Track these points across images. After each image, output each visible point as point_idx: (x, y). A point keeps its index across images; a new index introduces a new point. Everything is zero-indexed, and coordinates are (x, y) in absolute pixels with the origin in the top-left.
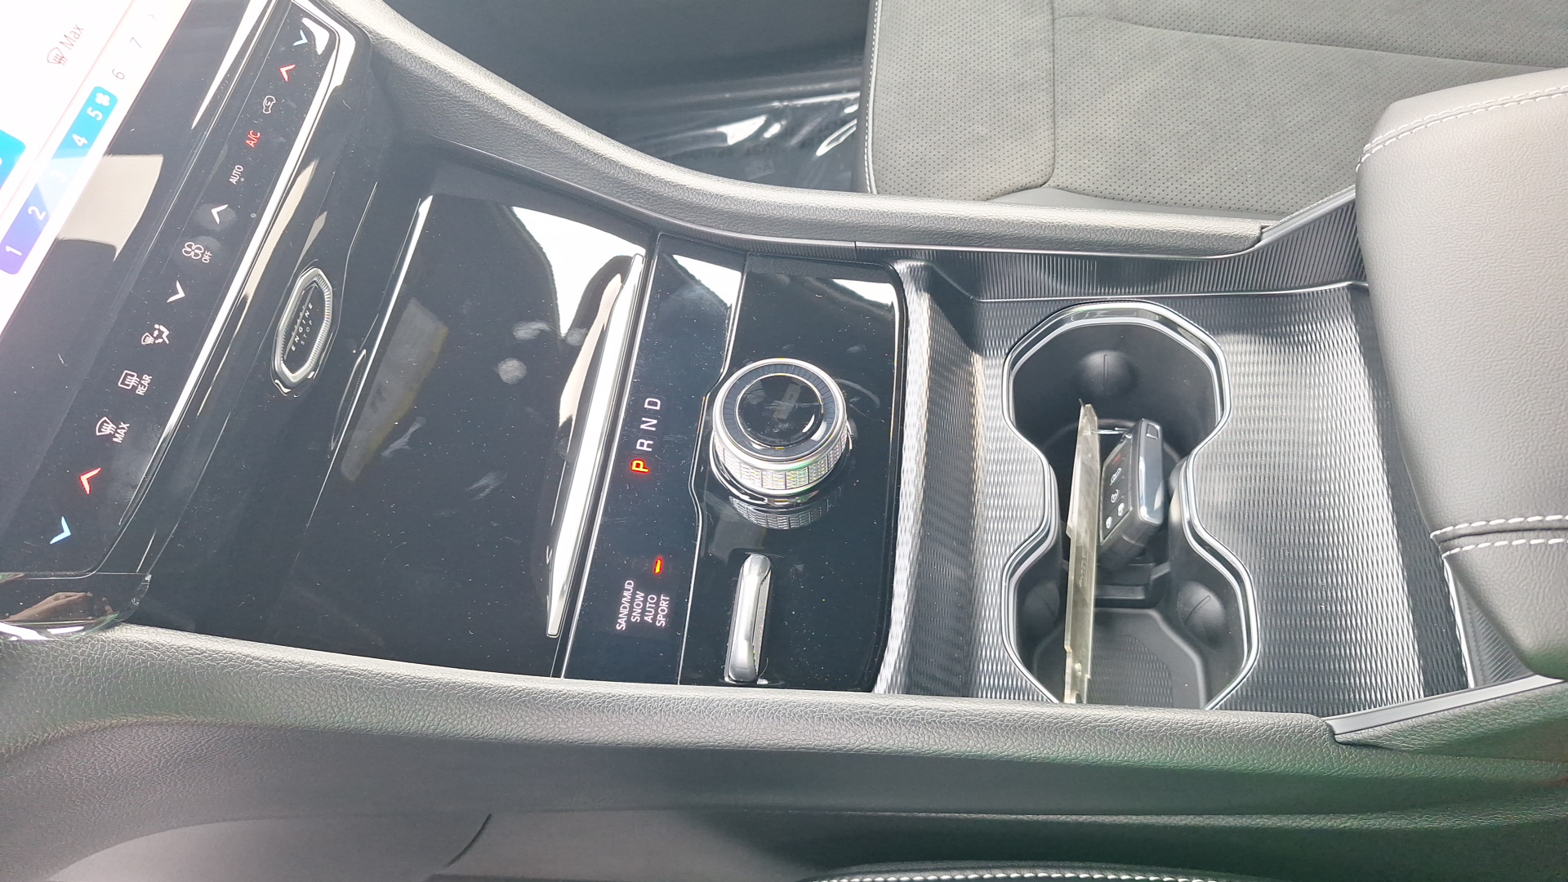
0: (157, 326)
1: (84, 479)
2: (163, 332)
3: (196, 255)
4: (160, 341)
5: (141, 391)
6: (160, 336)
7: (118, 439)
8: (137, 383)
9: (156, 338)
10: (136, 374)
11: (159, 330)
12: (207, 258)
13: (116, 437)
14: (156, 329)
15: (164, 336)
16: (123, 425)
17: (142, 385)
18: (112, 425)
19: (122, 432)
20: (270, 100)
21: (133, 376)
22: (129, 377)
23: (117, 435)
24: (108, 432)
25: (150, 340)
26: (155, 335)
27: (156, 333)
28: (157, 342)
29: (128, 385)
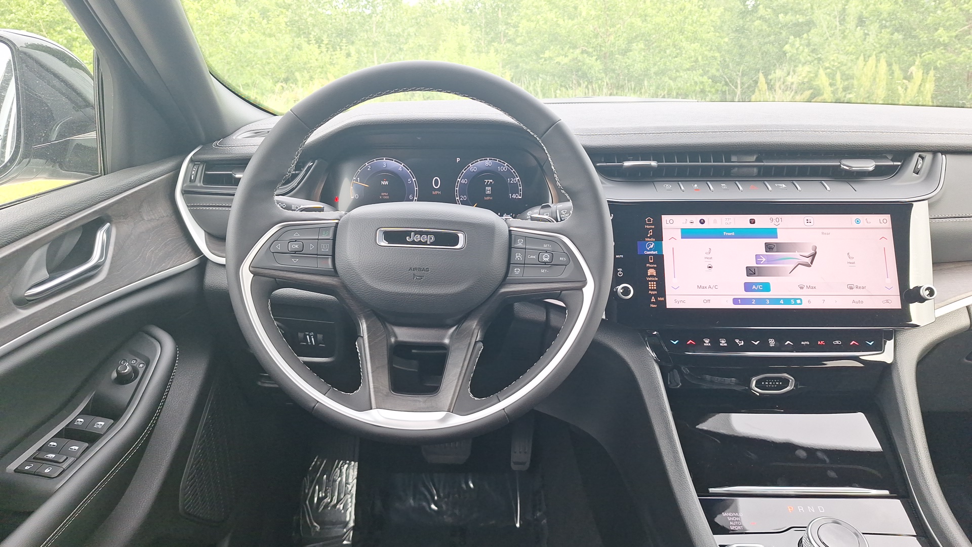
1: (690, 341)
2: (742, 343)
3: (771, 342)
4: (739, 343)
5: (721, 344)
7: (705, 344)
8: (723, 343)
10: (726, 342)
12: (772, 345)
14: (741, 341)
16: (710, 344)
18: (708, 342)
19: (707, 345)
20: (839, 342)
21: (724, 341)
24: (706, 342)
25: (737, 341)
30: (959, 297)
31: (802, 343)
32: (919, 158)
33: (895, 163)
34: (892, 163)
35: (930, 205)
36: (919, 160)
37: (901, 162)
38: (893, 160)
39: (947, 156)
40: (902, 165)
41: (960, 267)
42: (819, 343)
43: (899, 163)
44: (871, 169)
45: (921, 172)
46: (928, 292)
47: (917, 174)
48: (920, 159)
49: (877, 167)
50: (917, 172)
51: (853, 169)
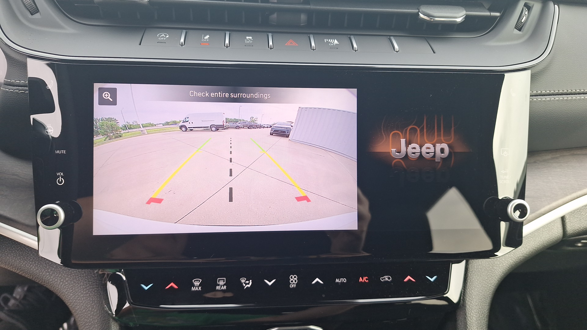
0: (251, 281)
1: (172, 284)
2: (249, 284)
3: (292, 281)
4: (244, 285)
5: (217, 288)
6: (246, 284)
8: (221, 284)
9: (245, 283)
10: (225, 283)
11: (249, 283)
12: (293, 286)
13: (194, 288)
14: (249, 281)
15: (247, 285)
16: (200, 288)
17: (221, 287)
18: (199, 284)
19: (197, 289)
20: (389, 278)
21: (224, 282)
22: (223, 281)
23: (195, 287)
24: (195, 284)
25: (243, 281)
26: (246, 282)
27: (248, 282)
28: (243, 284)
29: (219, 282)
30: (554, 204)
31: (337, 281)
32: (525, 8)
33: (493, 14)
34: (488, 14)
35: (533, 77)
36: (524, 9)
37: (500, 13)
38: (490, 10)
39: (561, 6)
40: (501, 17)
41: (557, 158)
42: (361, 280)
43: (498, 14)
44: (459, 20)
45: (526, 28)
46: (518, 213)
47: (520, 30)
48: (526, 10)
49: (467, 17)
50: (519, 27)
51: (436, 19)
